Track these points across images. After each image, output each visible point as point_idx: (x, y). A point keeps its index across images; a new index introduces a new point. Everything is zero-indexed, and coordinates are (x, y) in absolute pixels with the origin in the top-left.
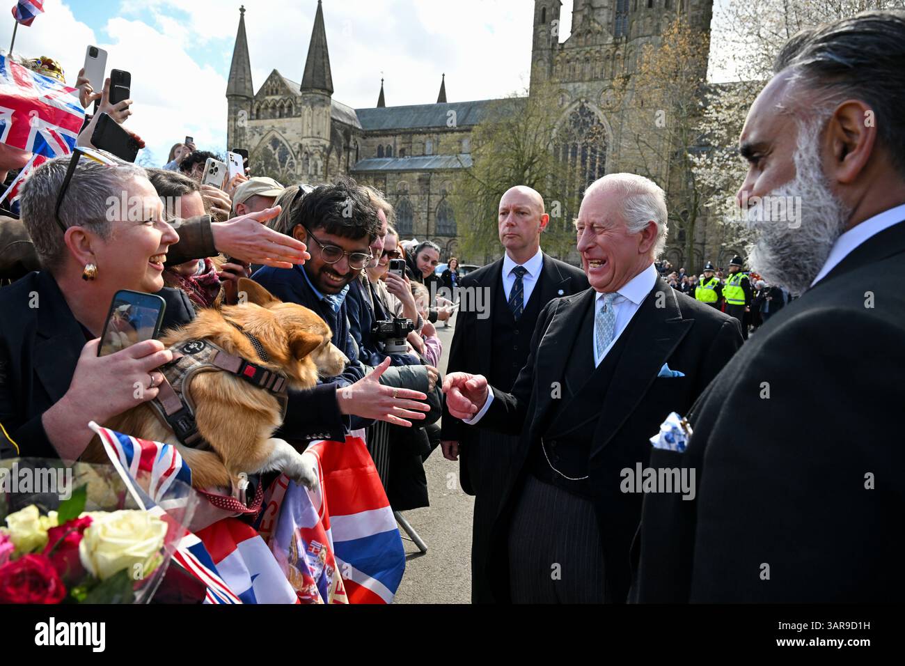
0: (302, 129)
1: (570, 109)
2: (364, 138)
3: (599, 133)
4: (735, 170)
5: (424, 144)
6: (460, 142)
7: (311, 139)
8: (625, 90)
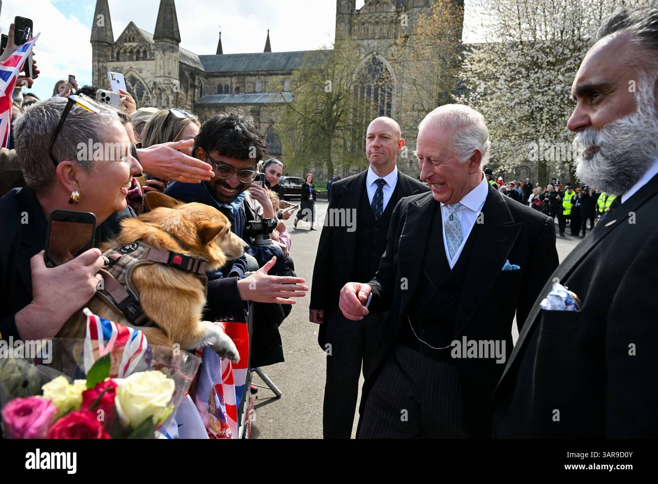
0: (156, 70)
1: (365, 59)
2: (207, 78)
3: (388, 78)
4: (484, 106)
5: (254, 84)
6: (283, 83)
7: (163, 78)
8: (406, 47)
